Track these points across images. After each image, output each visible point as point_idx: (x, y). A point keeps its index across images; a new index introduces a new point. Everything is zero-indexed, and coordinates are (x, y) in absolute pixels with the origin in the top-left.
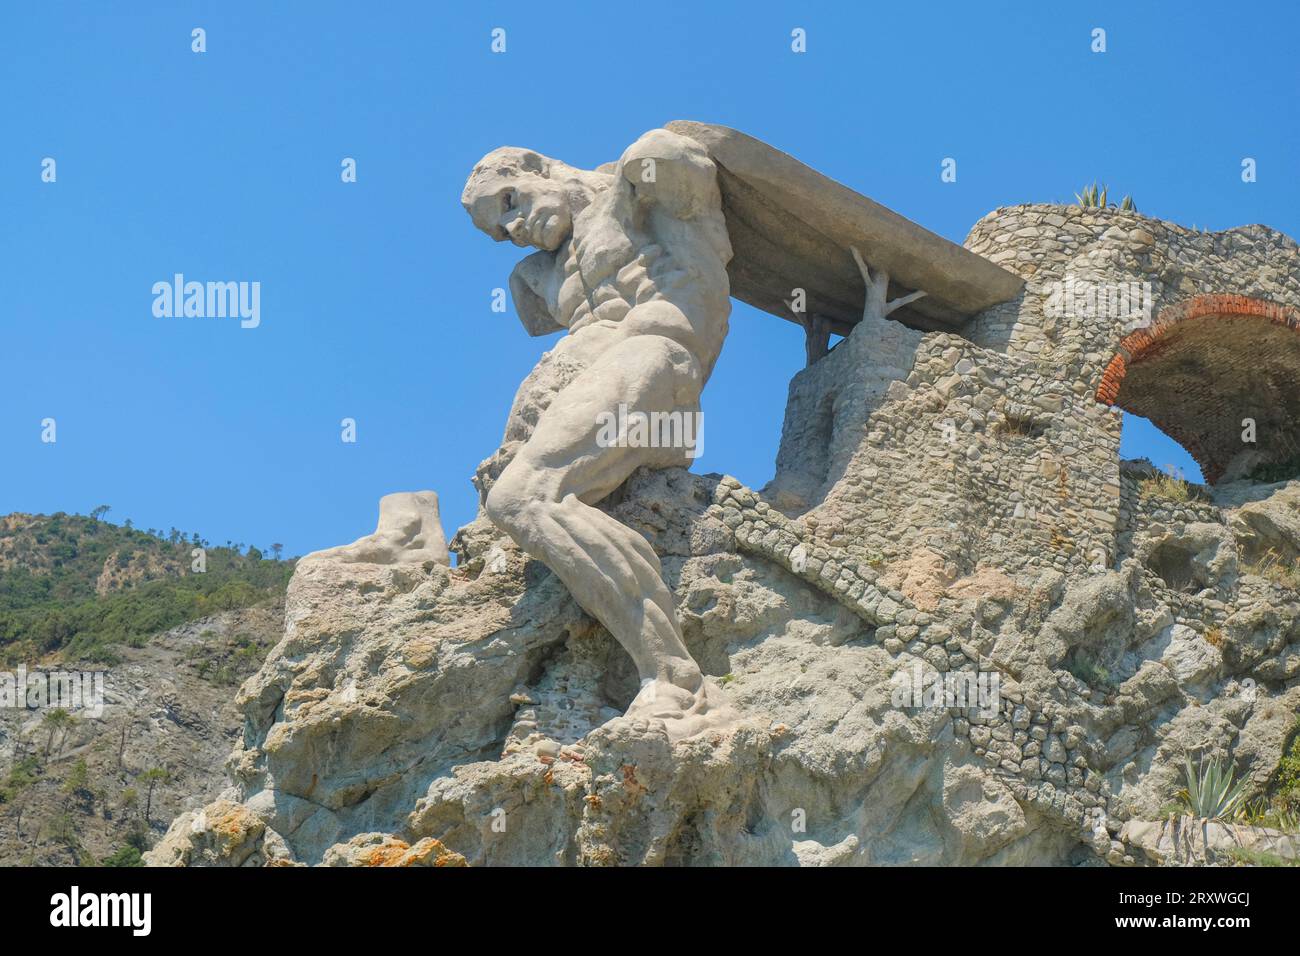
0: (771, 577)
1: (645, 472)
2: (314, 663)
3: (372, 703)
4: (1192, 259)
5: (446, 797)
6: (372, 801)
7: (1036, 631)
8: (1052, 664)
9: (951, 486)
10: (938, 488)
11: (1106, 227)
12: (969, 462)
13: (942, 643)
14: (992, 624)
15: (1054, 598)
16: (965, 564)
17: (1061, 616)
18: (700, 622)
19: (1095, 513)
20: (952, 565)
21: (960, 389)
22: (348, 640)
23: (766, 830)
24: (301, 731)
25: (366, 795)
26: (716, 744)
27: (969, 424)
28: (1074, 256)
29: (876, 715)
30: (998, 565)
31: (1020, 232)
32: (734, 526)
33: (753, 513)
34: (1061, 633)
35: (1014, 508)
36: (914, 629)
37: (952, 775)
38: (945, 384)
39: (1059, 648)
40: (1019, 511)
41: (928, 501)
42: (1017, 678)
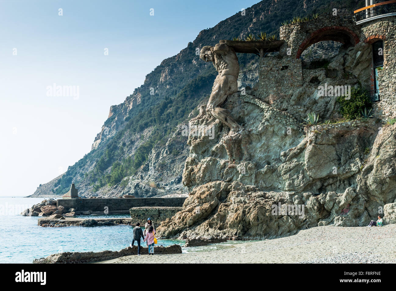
0: (251, 105)
1: (229, 96)
3: (201, 140)
4: (311, 25)
5: (213, 150)
6: (206, 152)
7: (290, 101)
8: (292, 105)
9: (274, 82)
10: (272, 83)
11: (295, 27)
12: (276, 77)
13: (271, 110)
14: (282, 103)
15: (292, 95)
16: (277, 94)
17: (293, 98)
18: (240, 116)
19: (298, 78)
20: (275, 95)
21: (273, 66)
23: (252, 143)
24: (193, 147)
25: (205, 151)
26: (239, 136)
27: (276, 71)
28: (291, 33)
29: (264, 123)
30: (283, 92)
31: (283, 31)
32: (243, 100)
33: (245, 97)
34: (293, 100)
35: (284, 82)
36: (267, 109)
37: (277, 128)
38: (271, 66)
39: (293, 102)
40: (285, 82)
41: (271, 86)
42: (287, 110)
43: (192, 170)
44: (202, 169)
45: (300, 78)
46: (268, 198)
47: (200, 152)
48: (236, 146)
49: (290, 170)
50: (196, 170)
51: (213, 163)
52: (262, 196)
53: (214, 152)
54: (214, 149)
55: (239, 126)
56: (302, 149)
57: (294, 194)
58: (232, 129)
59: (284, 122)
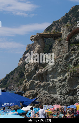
2: (26, 72)
3: (29, 73)
4: (73, 27)
8: (64, 60)
9: (57, 51)
11: (66, 28)
12: (58, 49)
13: (55, 62)
14: (60, 59)
15: (64, 56)
16: (58, 55)
17: (64, 57)
21: (57, 44)
22: (28, 70)
24: (26, 76)
25: (31, 78)
26: (42, 72)
28: (65, 31)
29: (52, 67)
31: (62, 30)
34: (64, 58)
35: (61, 51)
37: (57, 69)
38: (56, 44)
39: (64, 59)
42: (61, 62)
43: (26, 85)
44: (29, 85)
45: (67, 49)
46: (51, 97)
47: (29, 78)
48: (41, 76)
49: (61, 86)
50: (27, 85)
51: (33, 82)
52: (49, 96)
53: (33, 78)
54: (33, 77)
55: (43, 68)
56: (66, 78)
57: (62, 96)
58: (40, 70)
59: (60, 67)
